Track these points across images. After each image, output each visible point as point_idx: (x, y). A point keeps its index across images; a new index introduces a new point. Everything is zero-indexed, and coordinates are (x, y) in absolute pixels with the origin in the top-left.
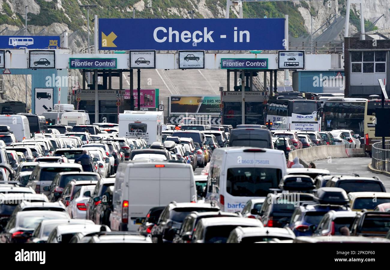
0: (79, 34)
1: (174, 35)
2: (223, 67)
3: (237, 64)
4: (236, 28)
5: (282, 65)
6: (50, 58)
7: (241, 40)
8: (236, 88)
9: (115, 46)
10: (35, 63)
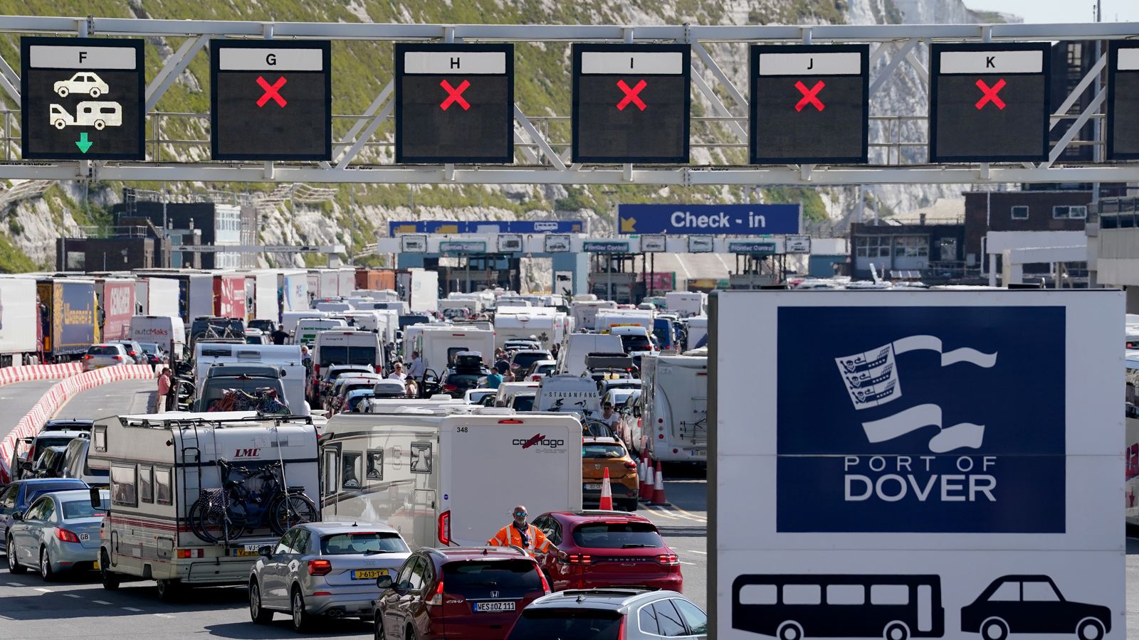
0: (604, 218)
1: (691, 221)
2: (731, 251)
3: (744, 248)
4: (751, 213)
5: (789, 250)
6: (566, 243)
7: (756, 225)
8: (745, 272)
9: (634, 230)
10: (551, 247)
